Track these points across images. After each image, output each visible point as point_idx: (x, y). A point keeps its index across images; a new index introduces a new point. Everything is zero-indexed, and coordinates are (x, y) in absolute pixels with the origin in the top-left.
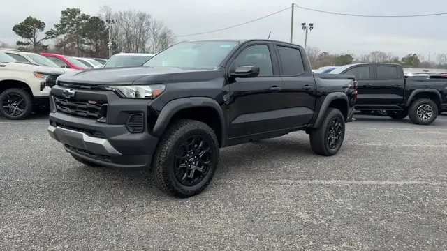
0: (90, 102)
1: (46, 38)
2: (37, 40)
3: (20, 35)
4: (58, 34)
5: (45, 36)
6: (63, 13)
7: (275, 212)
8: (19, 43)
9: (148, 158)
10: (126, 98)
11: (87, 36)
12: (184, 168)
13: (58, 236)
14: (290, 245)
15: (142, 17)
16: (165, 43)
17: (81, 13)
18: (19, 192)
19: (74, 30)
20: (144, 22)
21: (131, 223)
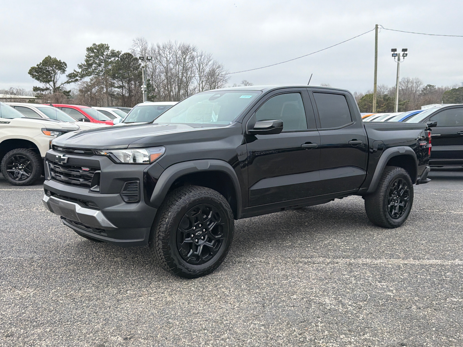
0: (84, 169)
1: (68, 82)
2: (57, 85)
3: (38, 79)
4: (82, 76)
5: (66, 79)
6: (88, 49)
7: (295, 297)
8: (36, 89)
9: (145, 231)
10: (121, 163)
11: (117, 78)
12: (190, 244)
13: (41, 319)
14: (300, 334)
15: (185, 51)
16: (214, 82)
17: (110, 49)
18: (9, 270)
19: (102, 71)
20: (188, 57)
21: (123, 306)
